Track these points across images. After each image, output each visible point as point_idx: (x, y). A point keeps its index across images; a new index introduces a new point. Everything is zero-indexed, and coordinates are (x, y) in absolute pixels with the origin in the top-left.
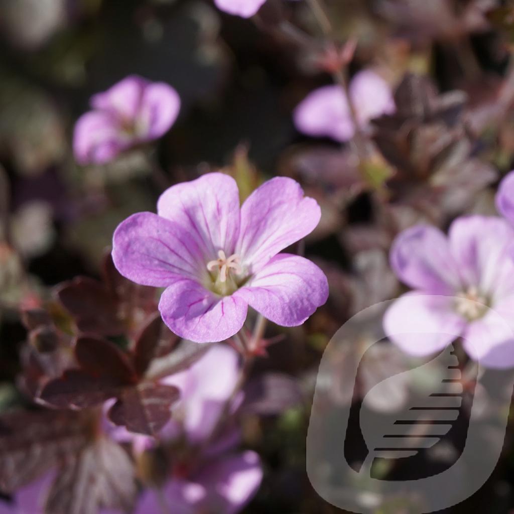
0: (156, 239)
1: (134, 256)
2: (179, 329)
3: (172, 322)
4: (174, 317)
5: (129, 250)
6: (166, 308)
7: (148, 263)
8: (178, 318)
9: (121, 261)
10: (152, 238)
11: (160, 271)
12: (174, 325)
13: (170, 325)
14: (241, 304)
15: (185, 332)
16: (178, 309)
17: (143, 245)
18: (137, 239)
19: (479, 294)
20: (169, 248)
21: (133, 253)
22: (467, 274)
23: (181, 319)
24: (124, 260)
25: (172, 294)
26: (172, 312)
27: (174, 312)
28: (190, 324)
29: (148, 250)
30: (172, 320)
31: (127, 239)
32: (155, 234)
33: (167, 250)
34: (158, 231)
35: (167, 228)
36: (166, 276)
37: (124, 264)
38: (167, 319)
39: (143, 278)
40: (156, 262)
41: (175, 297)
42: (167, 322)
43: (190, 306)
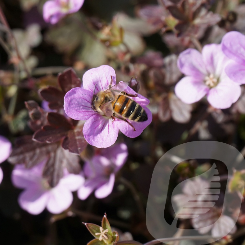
0: (82, 98)
1: (73, 106)
2: (91, 141)
3: (88, 138)
4: (89, 136)
5: (71, 103)
6: (86, 131)
7: (79, 108)
8: (90, 136)
9: (67, 109)
10: (80, 98)
11: (83, 112)
12: (89, 139)
13: (87, 140)
14: (116, 129)
15: (93, 143)
16: (90, 131)
17: (76, 100)
18: (74, 98)
19: (214, 77)
20: (87, 100)
21: (72, 104)
22: (209, 68)
23: (91, 136)
24: (69, 108)
25: (88, 124)
26: (88, 133)
27: (89, 133)
28: (95, 138)
29: (78, 102)
30: (88, 137)
31: (70, 99)
32: (81, 96)
33: (86, 101)
34: (82, 95)
35: (86, 93)
36: (86, 115)
37: (69, 110)
38: (86, 137)
39: (76, 117)
40: (82, 107)
41: (89, 126)
42: (86, 138)
43: (95, 129)
